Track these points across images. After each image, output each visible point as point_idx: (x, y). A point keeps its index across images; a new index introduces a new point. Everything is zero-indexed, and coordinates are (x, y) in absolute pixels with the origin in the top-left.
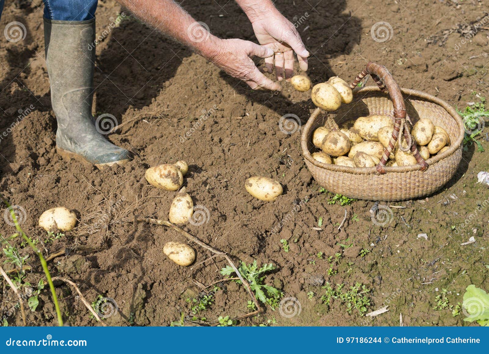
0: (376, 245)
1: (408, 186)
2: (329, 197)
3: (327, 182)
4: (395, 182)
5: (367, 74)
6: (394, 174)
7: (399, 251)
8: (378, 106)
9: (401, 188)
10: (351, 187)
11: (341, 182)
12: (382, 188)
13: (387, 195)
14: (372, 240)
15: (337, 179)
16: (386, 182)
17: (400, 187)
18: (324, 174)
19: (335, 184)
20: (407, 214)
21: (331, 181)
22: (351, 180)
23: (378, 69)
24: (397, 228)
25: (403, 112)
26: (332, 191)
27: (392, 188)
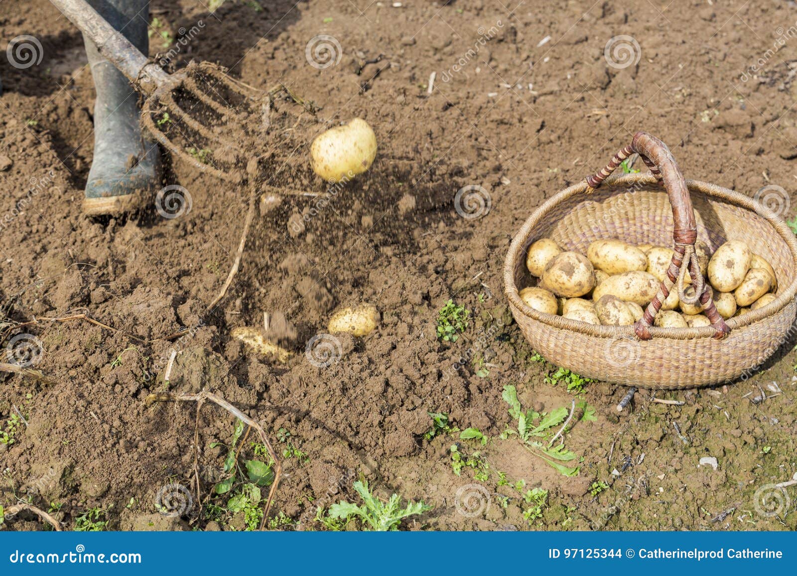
0: (621, 473)
1: (691, 364)
2: (547, 371)
3: (544, 345)
4: (665, 356)
5: (632, 153)
6: (667, 341)
7: (661, 489)
8: (652, 207)
9: (677, 367)
10: (588, 358)
11: (569, 348)
12: (642, 365)
13: (651, 378)
14: (615, 464)
15: (562, 341)
16: (649, 355)
17: (676, 364)
18: (540, 331)
19: (559, 350)
20: (684, 416)
21: (552, 345)
22: (588, 347)
23: (653, 148)
24: (664, 443)
25: (690, 233)
26: (552, 361)
27: (661, 366)
